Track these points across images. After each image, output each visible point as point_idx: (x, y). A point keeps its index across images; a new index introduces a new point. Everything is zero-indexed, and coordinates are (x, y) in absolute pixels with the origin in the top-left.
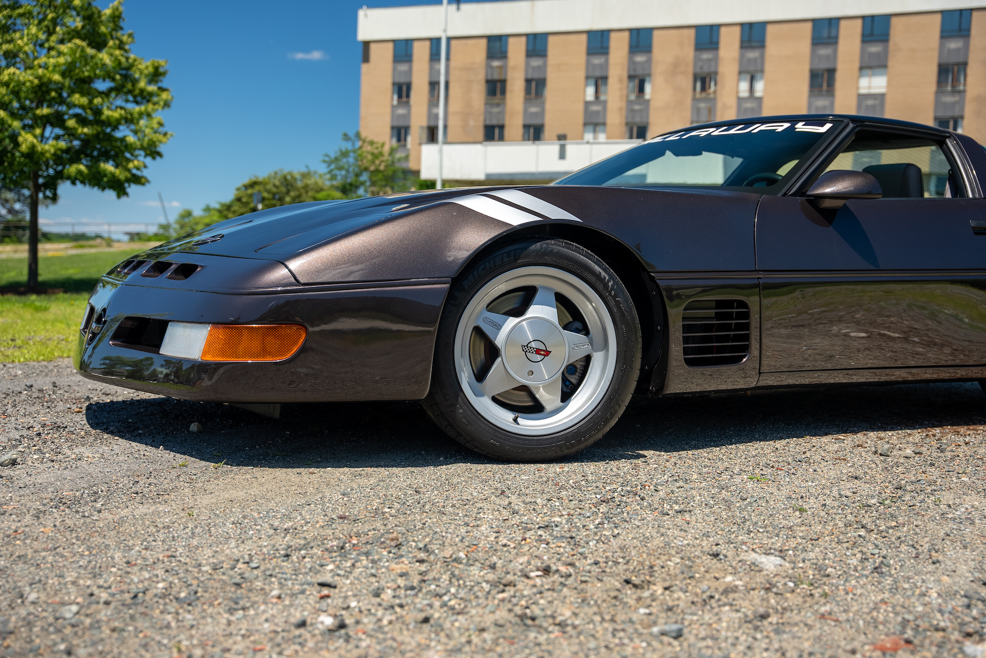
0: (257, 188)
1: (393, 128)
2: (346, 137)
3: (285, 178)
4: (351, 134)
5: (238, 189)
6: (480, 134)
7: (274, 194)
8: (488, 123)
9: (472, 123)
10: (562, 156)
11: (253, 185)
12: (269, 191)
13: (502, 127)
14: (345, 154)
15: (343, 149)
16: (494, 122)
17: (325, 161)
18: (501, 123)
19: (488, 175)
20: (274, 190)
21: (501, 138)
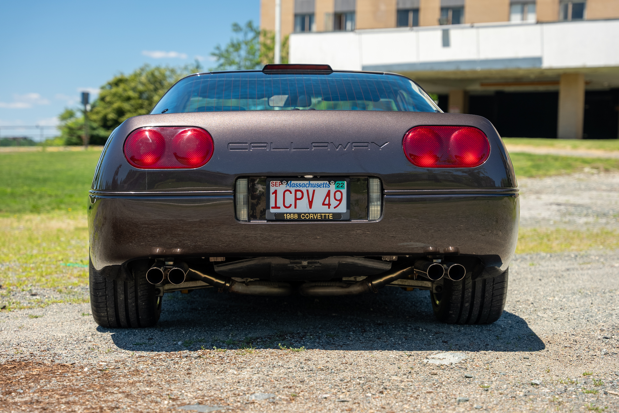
0: (122, 86)
1: (296, 16)
2: (236, 28)
3: (153, 75)
4: (242, 24)
5: (103, 88)
6: (393, 18)
7: (141, 93)
8: (401, 6)
9: (383, 7)
10: (446, 42)
11: (117, 83)
12: (134, 89)
13: (416, 11)
14: (236, 47)
15: (235, 42)
16: (408, 6)
17: (214, 54)
18: (415, 6)
19: (364, 67)
20: (141, 88)
21: (416, 23)
